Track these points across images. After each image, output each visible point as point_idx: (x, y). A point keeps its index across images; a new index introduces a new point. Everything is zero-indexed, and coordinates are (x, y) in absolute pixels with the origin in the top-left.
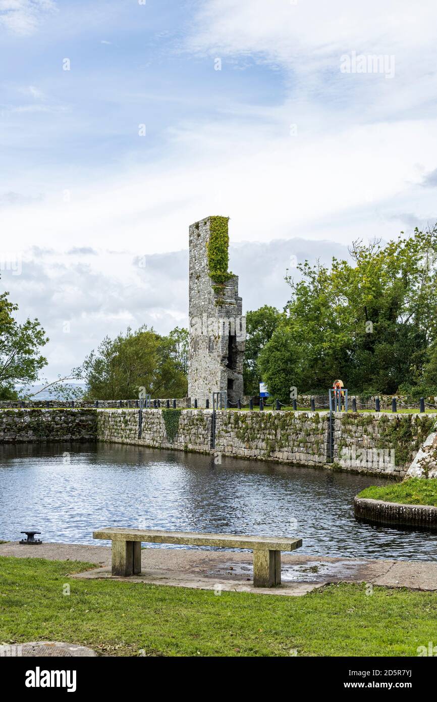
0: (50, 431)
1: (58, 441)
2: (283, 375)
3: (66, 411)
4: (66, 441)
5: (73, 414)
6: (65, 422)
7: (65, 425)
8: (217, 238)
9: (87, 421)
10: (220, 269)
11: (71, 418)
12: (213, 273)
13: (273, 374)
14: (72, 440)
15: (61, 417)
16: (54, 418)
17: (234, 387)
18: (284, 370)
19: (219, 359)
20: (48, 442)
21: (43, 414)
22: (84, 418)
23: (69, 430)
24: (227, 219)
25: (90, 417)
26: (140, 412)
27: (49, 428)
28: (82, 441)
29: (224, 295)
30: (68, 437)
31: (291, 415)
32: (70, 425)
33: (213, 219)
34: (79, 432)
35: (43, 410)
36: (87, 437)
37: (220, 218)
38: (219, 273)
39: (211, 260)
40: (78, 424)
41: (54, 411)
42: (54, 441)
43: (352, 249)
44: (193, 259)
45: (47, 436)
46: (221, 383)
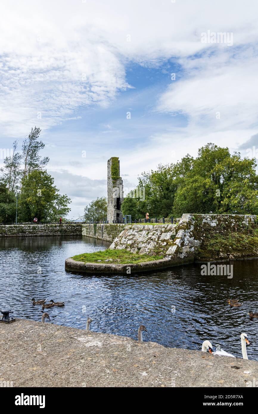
0: (66, 232)
1: (68, 235)
2: (129, 211)
3: (72, 225)
4: (71, 235)
5: (74, 226)
6: (71, 229)
7: (71, 230)
8: (114, 165)
9: (79, 228)
10: (115, 175)
11: (73, 228)
12: (113, 177)
13: (125, 211)
14: (73, 235)
15: (69, 227)
16: (67, 228)
17: (120, 216)
18: (129, 210)
19: (113, 206)
20: (65, 236)
21: (64, 226)
22: (78, 228)
23: (72, 232)
24: (118, 158)
25: (80, 227)
26: (90, 225)
27: (65, 231)
28: (77, 235)
29: (116, 184)
30: (72, 234)
31: (117, 225)
32: (73, 230)
33: (113, 158)
34: (76, 232)
35: (63, 225)
36: (79, 234)
37: (115, 158)
38: (114, 176)
39: (112, 172)
40: (76, 230)
41: (67, 225)
42: (67, 235)
43: (158, 167)
44: (108, 172)
45: (65, 234)
46: (114, 215)
